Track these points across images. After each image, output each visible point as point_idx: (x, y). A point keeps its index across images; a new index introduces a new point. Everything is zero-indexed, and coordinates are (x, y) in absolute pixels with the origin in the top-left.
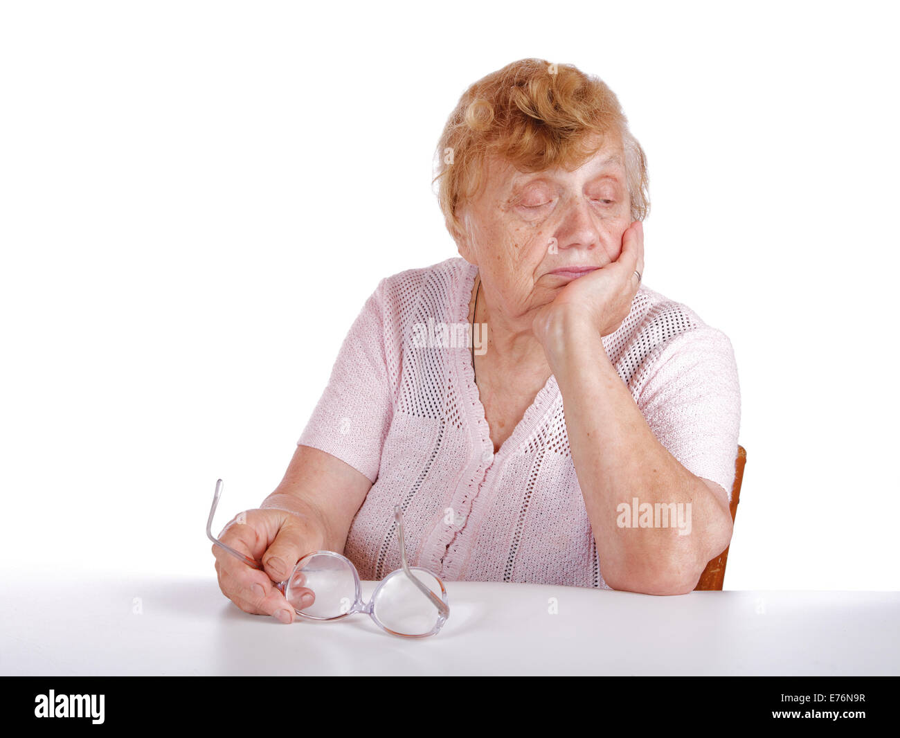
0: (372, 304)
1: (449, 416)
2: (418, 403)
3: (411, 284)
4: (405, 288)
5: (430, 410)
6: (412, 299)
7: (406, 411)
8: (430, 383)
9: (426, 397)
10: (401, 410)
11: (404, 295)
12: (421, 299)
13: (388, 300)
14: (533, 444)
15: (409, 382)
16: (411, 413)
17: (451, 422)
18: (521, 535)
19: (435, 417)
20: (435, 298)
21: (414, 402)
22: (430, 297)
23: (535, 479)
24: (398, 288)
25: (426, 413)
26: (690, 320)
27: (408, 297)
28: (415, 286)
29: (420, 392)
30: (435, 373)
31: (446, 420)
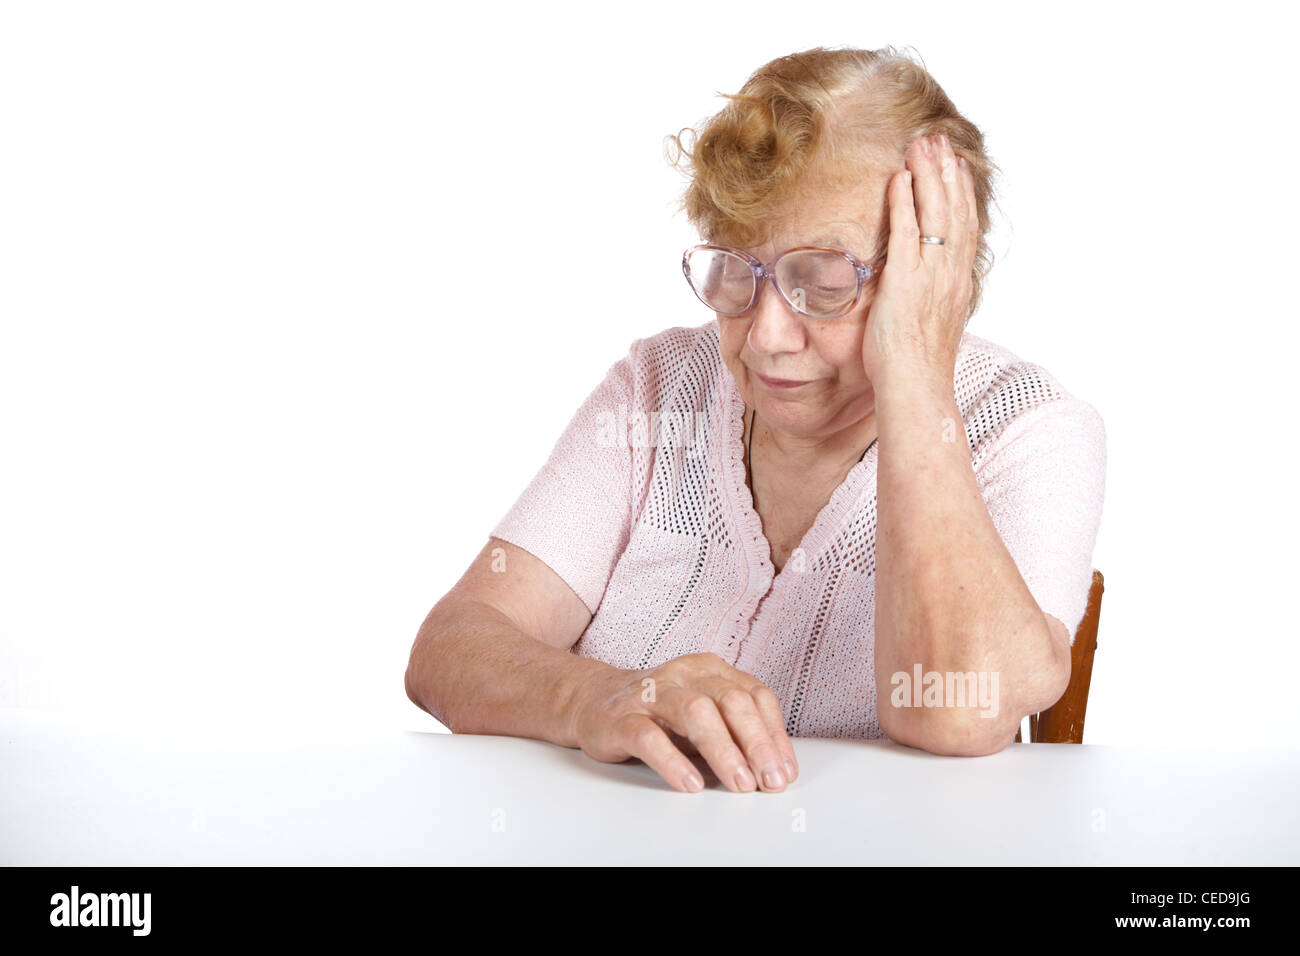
0: (622, 369)
1: (713, 530)
2: (673, 514)
3: (676, 346)
4: (667, 351)
5: (688, 524)
6: (676, 368)
7: (656, 524)
8: (690, 487)
9: (683, 506)
10: (649, 521)
11: (665, 360)
12: (688, 369)
13: (642, 365)
14: (824, 559)
15: (664, 484)
16: (662, 527)
17: (716, 538)
18: (805, 685)
19: (695, 534)
20: (708, 368)
21: (667, 512)
22: (701, 366)
23: (825, 608)
24: (658, 350)
25: (682, 528)
26: (1050, 388)
27: (670, 363)
28: (682, 349)
29: (676, 498)
30: (699, 473)
31: (709, 538)
